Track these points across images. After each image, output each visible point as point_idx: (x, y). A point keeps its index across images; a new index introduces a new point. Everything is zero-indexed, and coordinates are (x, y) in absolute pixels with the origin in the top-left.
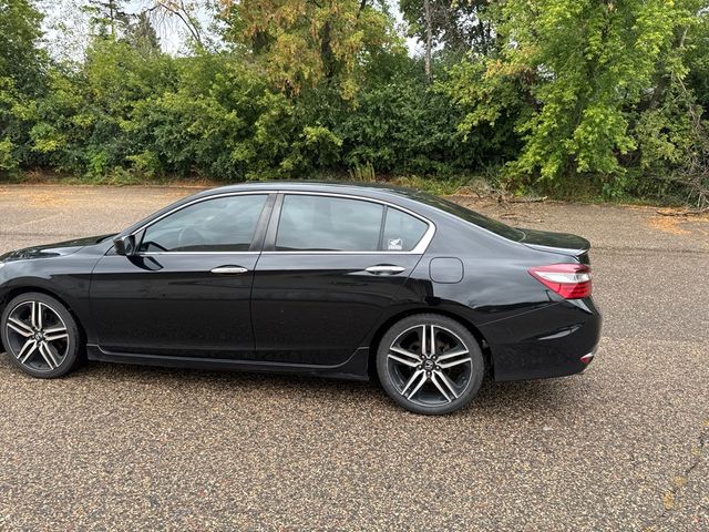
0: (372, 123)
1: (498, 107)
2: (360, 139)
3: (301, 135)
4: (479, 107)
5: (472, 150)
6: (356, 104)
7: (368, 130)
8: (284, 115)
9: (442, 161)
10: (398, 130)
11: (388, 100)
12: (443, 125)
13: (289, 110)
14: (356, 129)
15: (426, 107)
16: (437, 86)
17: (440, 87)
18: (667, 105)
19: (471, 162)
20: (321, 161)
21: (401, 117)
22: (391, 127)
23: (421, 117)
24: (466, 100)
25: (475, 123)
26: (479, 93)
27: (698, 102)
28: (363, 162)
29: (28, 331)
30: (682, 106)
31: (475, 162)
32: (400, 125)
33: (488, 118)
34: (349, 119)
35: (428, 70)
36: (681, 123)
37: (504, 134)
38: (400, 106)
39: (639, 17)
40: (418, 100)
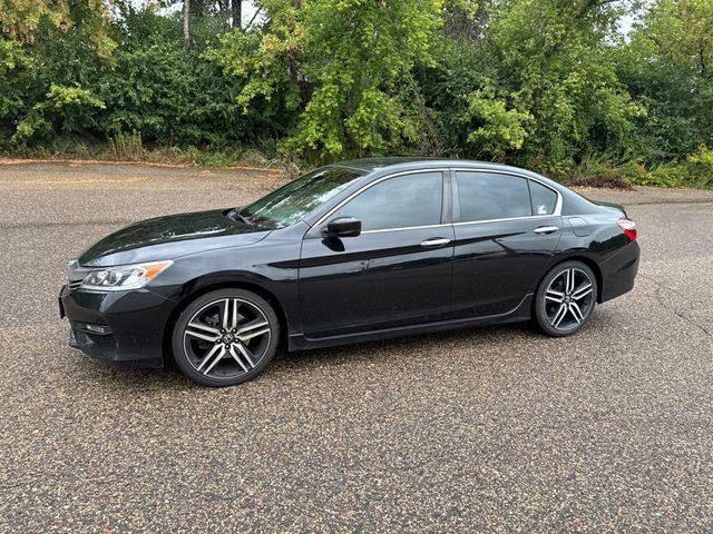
0: (134, 86)
1: (271, 81)
2: (121, 102)
3: (49, 95)
4: (252, 79)
5: (244, 123)
6: (114, 63)
7: (131, 93)
8: (20, 68)
9: (211, 131)
10: (164, 95)
11: (151, 62)
12: (213, 95)
13: (29, 62)
14: (114, 92)
15: (193, 73)
16: (210, 54)
17: (213, 55)
18: (402, 92)
19: (243, 134)
20: (68, 126)
21: (168, 82)
22: (156, 92)
23: (191, 85)
24: (240, 71)
25: (253, 95)
26: (256, 66)
27: (421, 92)
28: (126, 129)
29: (214, 335)
30: (412, 94)
31: (246, 134)
32: (165, 90)
33: (264, 92)
34: (104, 79)
35: (187, 33)
36: (411, 108)
37: (273, 109)
38: (164, 70)
39: (406, 17)
40: (185, 65)
